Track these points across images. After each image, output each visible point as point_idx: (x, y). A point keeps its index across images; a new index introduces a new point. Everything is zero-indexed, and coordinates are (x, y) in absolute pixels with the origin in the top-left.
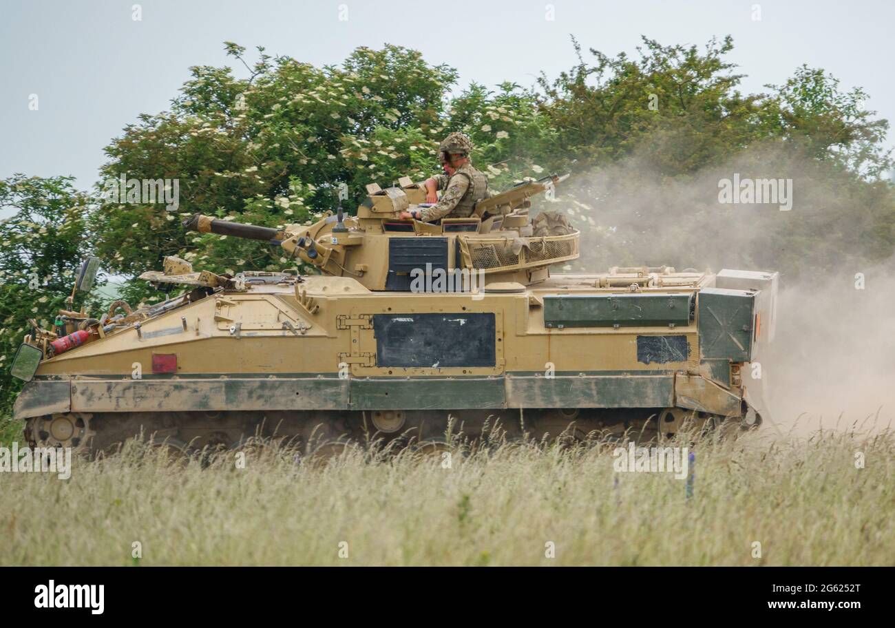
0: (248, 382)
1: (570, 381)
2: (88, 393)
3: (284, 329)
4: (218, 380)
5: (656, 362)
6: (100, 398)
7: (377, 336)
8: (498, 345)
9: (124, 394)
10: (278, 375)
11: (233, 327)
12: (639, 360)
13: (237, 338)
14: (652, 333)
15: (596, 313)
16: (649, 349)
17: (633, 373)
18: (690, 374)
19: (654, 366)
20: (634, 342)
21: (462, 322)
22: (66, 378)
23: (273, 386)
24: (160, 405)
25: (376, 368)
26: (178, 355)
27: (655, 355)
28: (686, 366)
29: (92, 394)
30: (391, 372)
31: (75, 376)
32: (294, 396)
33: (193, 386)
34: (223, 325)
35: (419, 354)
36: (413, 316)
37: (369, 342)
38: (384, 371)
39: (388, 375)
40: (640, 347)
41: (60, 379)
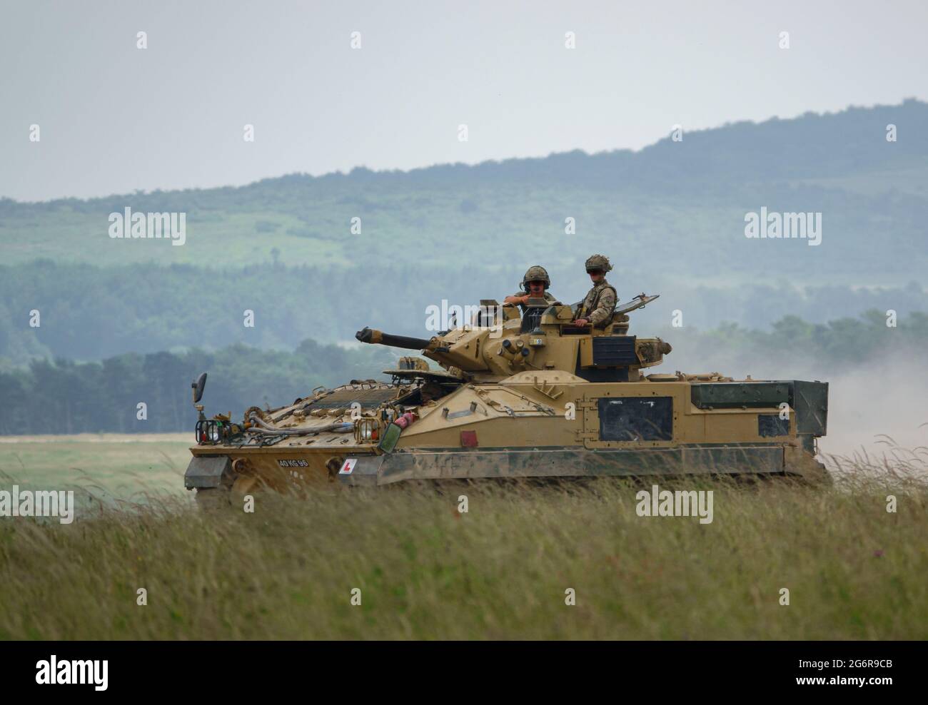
0: (523, 454)
1: (720, 451)
2: (423, 463)
3: (539, 411)
4: (504, 452)
5: (770, 435)
6: (431, 467)
7: (600, 416)
8: (675, 422)
9: (445, 463)
10: (540, 448)
12: (760, 434)
13: (513, 417)
14: (768, 413)
15: (733, 396)
16: (764, 425)
17: (757, 444)
18: (792, 445)
19: (769, 439)
20: (756, 419)
21: (652, 404)
22: (408, 451)
23: (539, 457)
24: (468, 473)
25: (599, 442)
26: (477, 432)
27: (769, 430)
28: (787, 439)
29: (426, 464)
30: (609, 445)
31: (413, 449)
32: (551, 465)
33: (489, 457)
36: (622, 399)
37: (594, 420)
38: (606, 443)
39: (607, 447)
40: (760, 424)
41: (404, 452)
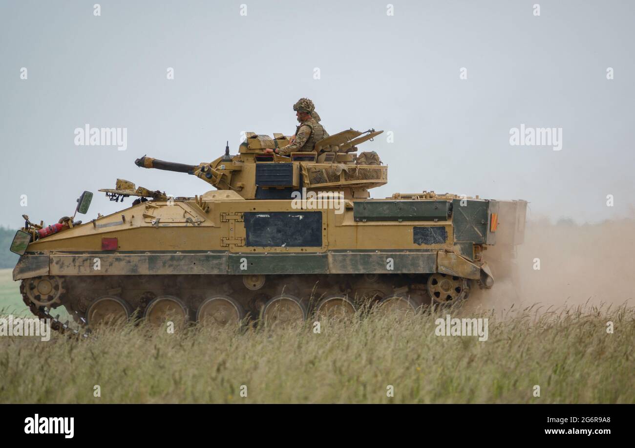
0: (163, 256)
1: (370, 256)
2: (61, 263)
3: (187, 222)
4: (144, 254)
5: (426, 244)
6: (68, 266)
7: (247, 227)
8: (324, 233)
9: (83, 263)
10: (183, 252)
11: (154, 220)
12: (414, 242)
13: (157, 227)
14: (423, 225)
15: (387, 211)
16: (421, 235)
17: (410, 251)
18: (447, 252)
19: (424, 246)
20: (411, 231)
21: (301, 217)
22: (46, 252)
23: (179, 259)
24: (106, 271)
25: (245, 247)
26: (118, 239)
27: (425, 239)
28: (445, 246)
29: (63, 264)
30: (255, 250)
31: (52, 252)
32: (192, 265)
33: (128, 259)
34: (148, 220)
35: (273, 238)
36: (270, 213)
37: (241, 230)
38: (251, 249)
39: (253, 252)
40: (415, 234)
41: (43, 254)
